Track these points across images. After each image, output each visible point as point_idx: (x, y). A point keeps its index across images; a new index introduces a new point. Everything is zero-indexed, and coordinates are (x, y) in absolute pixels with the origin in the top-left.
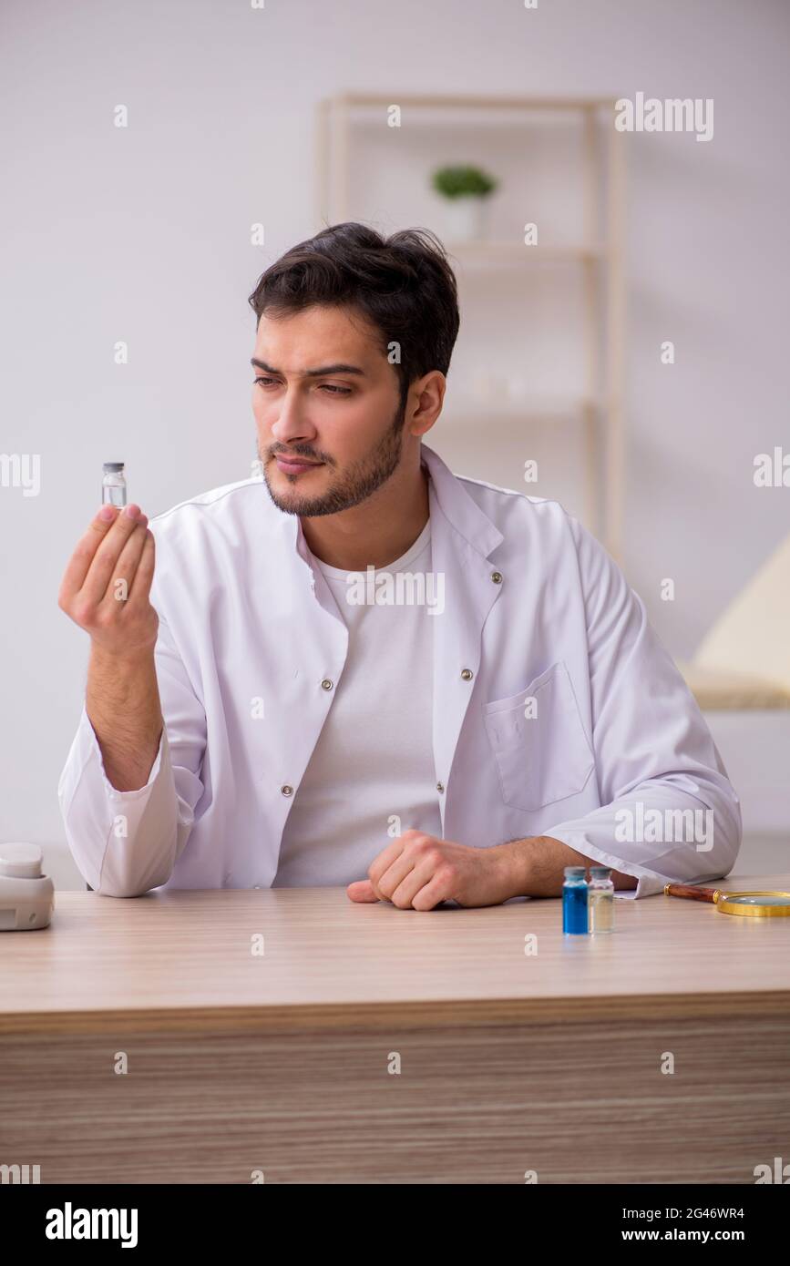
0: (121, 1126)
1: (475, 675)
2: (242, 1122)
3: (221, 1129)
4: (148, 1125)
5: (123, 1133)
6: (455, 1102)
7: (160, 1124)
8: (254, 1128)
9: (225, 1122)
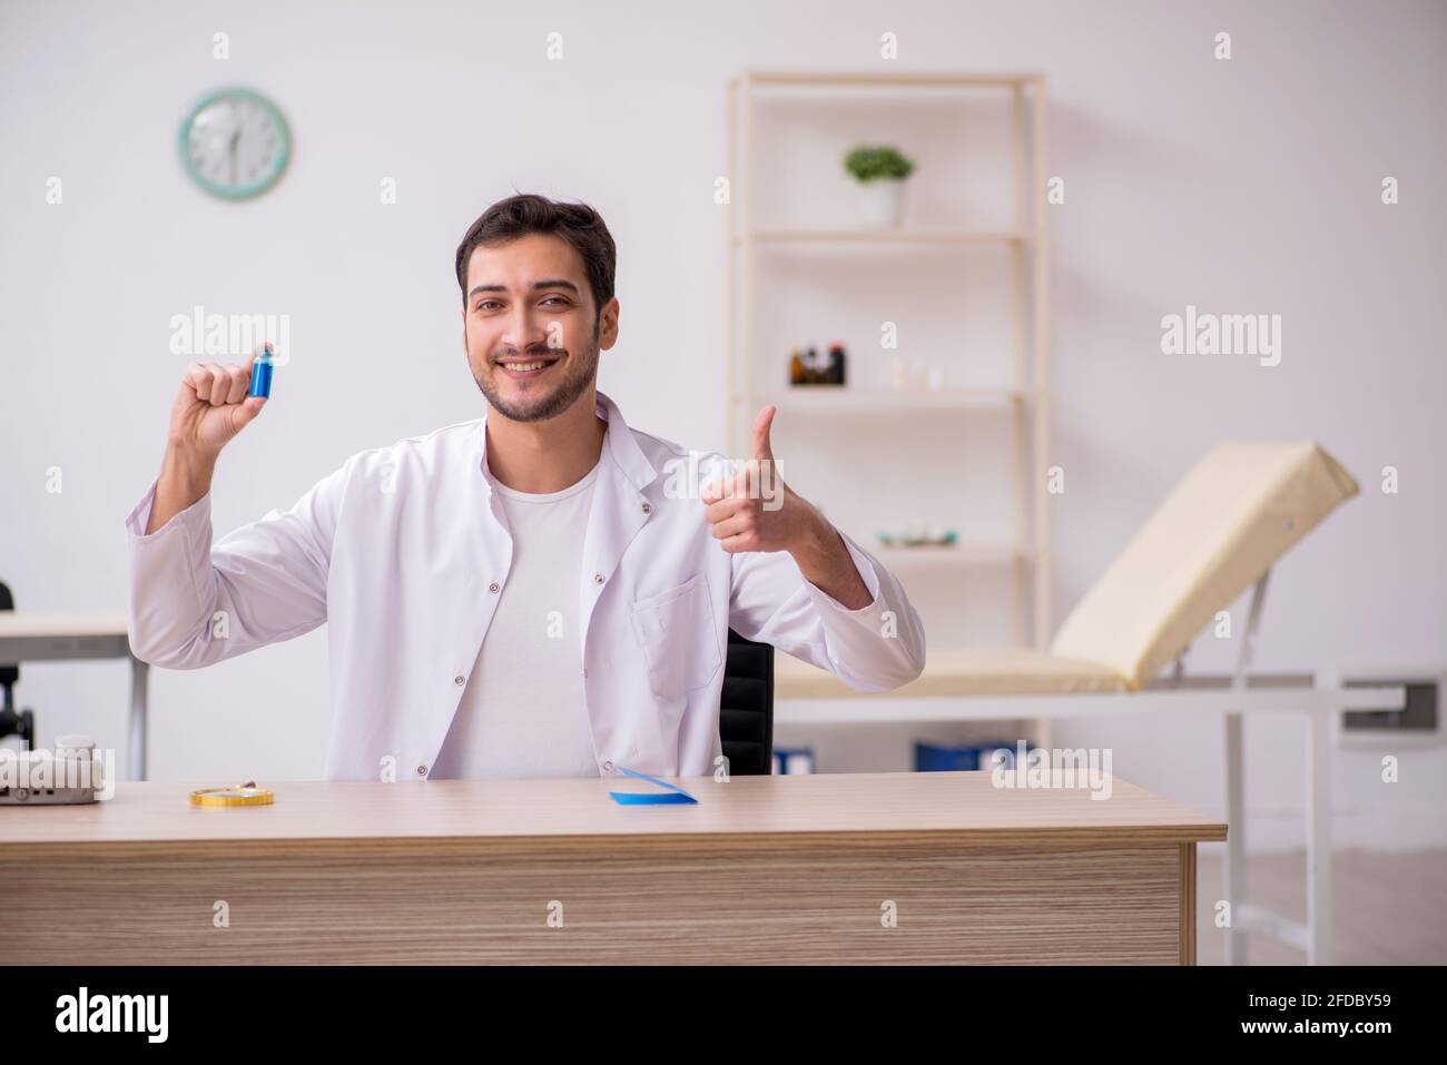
0: (259, 935)
1: (607, 579)
2: (354, 933)
3: (336, 938)
4: (278, 934)
5: (260, 940)
6: (523, 920)
7: (288, 934)
8: (363, 938)
9: (339, 933)
